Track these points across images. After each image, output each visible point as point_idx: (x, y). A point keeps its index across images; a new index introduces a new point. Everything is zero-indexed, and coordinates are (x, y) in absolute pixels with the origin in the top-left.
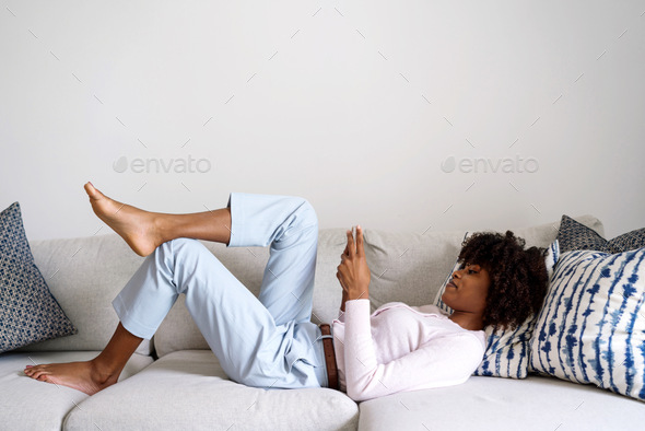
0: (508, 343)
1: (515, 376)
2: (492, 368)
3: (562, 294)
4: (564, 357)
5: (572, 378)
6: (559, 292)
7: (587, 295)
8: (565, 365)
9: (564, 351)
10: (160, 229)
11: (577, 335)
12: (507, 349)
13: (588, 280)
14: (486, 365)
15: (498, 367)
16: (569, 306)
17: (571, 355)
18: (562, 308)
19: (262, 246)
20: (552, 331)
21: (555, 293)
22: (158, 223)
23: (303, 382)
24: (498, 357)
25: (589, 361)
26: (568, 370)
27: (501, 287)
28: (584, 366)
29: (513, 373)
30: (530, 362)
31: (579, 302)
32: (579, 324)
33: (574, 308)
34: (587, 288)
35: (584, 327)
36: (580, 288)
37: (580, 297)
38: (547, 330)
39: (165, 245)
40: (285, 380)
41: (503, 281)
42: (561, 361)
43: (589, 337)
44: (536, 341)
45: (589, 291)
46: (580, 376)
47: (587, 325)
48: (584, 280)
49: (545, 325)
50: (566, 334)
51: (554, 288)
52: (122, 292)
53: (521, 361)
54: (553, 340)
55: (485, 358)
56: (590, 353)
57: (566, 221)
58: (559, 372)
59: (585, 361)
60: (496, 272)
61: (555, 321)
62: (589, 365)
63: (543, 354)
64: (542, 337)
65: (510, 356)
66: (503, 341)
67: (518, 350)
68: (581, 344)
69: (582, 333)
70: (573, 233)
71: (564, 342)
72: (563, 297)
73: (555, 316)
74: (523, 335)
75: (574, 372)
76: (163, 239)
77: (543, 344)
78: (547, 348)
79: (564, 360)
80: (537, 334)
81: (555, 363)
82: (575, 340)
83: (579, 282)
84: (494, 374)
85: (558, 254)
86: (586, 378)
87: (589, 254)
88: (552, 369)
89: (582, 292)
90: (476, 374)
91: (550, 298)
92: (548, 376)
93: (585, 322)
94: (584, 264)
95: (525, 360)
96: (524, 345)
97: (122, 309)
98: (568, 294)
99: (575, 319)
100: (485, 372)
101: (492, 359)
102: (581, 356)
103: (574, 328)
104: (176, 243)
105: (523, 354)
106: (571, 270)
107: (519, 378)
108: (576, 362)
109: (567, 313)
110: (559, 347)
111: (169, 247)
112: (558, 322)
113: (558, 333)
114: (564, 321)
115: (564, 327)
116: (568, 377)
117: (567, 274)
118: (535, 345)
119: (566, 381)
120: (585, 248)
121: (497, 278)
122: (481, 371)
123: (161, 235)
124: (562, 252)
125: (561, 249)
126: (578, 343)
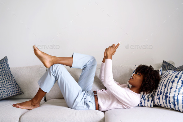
0: (147, 97)
1: (150, 107)
2: (143, 104)
3: (164, 83)
4: (164, 101)
5: (166, 107)
6: (163, 82)
7: (171, 83)
8: (164, 103)
9: (164, 99)
10: (53, 61)
11: (168, 95)
12: (147, 98)
13: (171, 79)
14: (141, 103)
15: (145, 104)
16: (166, 86)
17: (166, 100)
18: (164, 87)
19: (80, 69)
20: (161, 94)
21: (161, 83)
22: (53, 59)
23: (89, 108)
24: (145, 101)
25: (172, 102)
26: (165, 105)
27: (147, 81)
28: (170, 104)
29: (149, 106)
30: (154, 102)
31: (168, 85)
32: (169, 91)
33: (167, 87)
34: (171, 81)
35: (170, 92)
36: (169, 81)
37: (169, 84)
38: (159, 93)
39: (53, 65)
40: (84, 107)
41: (147, 79)
42: (163, 102)
43: (171, 95)
44: (156, 96)
45: (172, 82)
46: (169, 107)
47: (171, 92)
48: (170, 79)
49: (158, 92)
50: (165, 94)
51: (161, 81)
52: (41, 79)
53: (151, 102)
54: (161, 96)
55: (141, 101)
56: (172, 100)
57: (164, 62)
58: (163, 105)
59: (170, 102)
60: (146, 76)
61: (161, 91)
62: (171, 103)
63: (158, 100)
64: (158, 95)
65: (148, 101)
66: (146, 96)
67: (150, 99)
68: (169, 97)
69: (169, 94)
70: (166, 66)
71: (164, 97)
72: (164, 84)
73: (162, 89)
74: (152, 95)
75: (167, 106)
76: (53, 63)
77: (158, 97)
78: (159, 98)
79: (164, 102)
80: (156, 94)
81: (161, 103)
82: (167, 96)
83: (168, 80)
84: (144, 106)
85: (162, 72)
86: (171, 107)
87: (171, 71)
88: (161, 105)
89: (169, 82)
90: (138, 106)
91: (160, 84)
92: (159, 106)
93: (170, 91)
94: (170, 74)
95: (153, 102)
96: (152, 98)
97: (40, 84)
98: (165, 83)
99: (167, 90)
100: (141, 105)
101: (143, 101)
102: (169, 101)
103: (167, 93)
104: (56, 65)
105: (152, 100)
106: (166, 76)
107: (151, 107)
108: (168, 103)
109: (165, 88)
110: (163, 98)
111: (55, 66)
112: (162, 91)
113: (162, 94)
114: (164, 91)
115: (164, 92)
116: (165, 107)
117: (165, 77)
118: (156, 98)
119: (165, 108)
120: (170, 70)
121: (146, 78)
122: (140, 105)
123: (53, 62)
124: (163, 71)
125: (163, 70)
126: (168, 97)
